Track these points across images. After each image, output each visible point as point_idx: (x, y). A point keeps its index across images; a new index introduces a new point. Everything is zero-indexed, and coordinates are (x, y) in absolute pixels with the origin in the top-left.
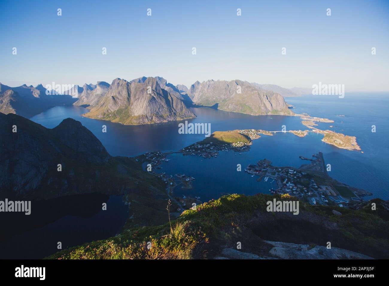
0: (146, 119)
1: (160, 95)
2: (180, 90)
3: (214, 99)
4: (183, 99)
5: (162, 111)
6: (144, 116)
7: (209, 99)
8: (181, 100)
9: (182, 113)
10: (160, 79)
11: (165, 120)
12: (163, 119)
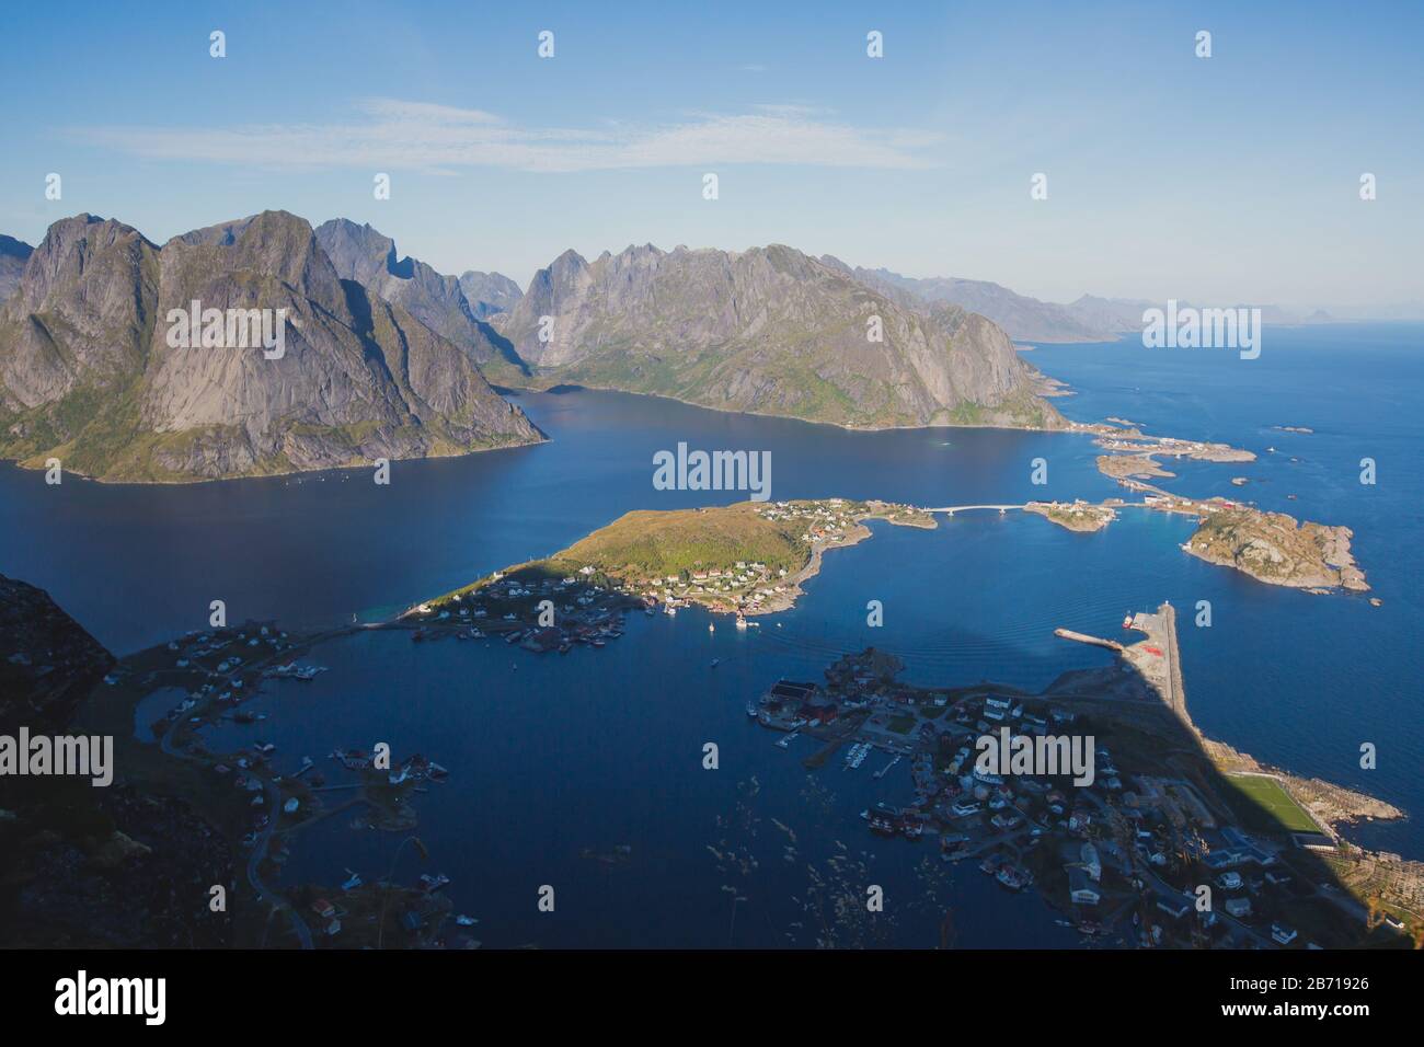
0: (242, 452)
2: (481, 303)
3: (657, 346)
5: (342, 404)
6: (232, 430)
7: (630, 348)
9: (459, 418)
11: (362, 454)
12: (347, 448)
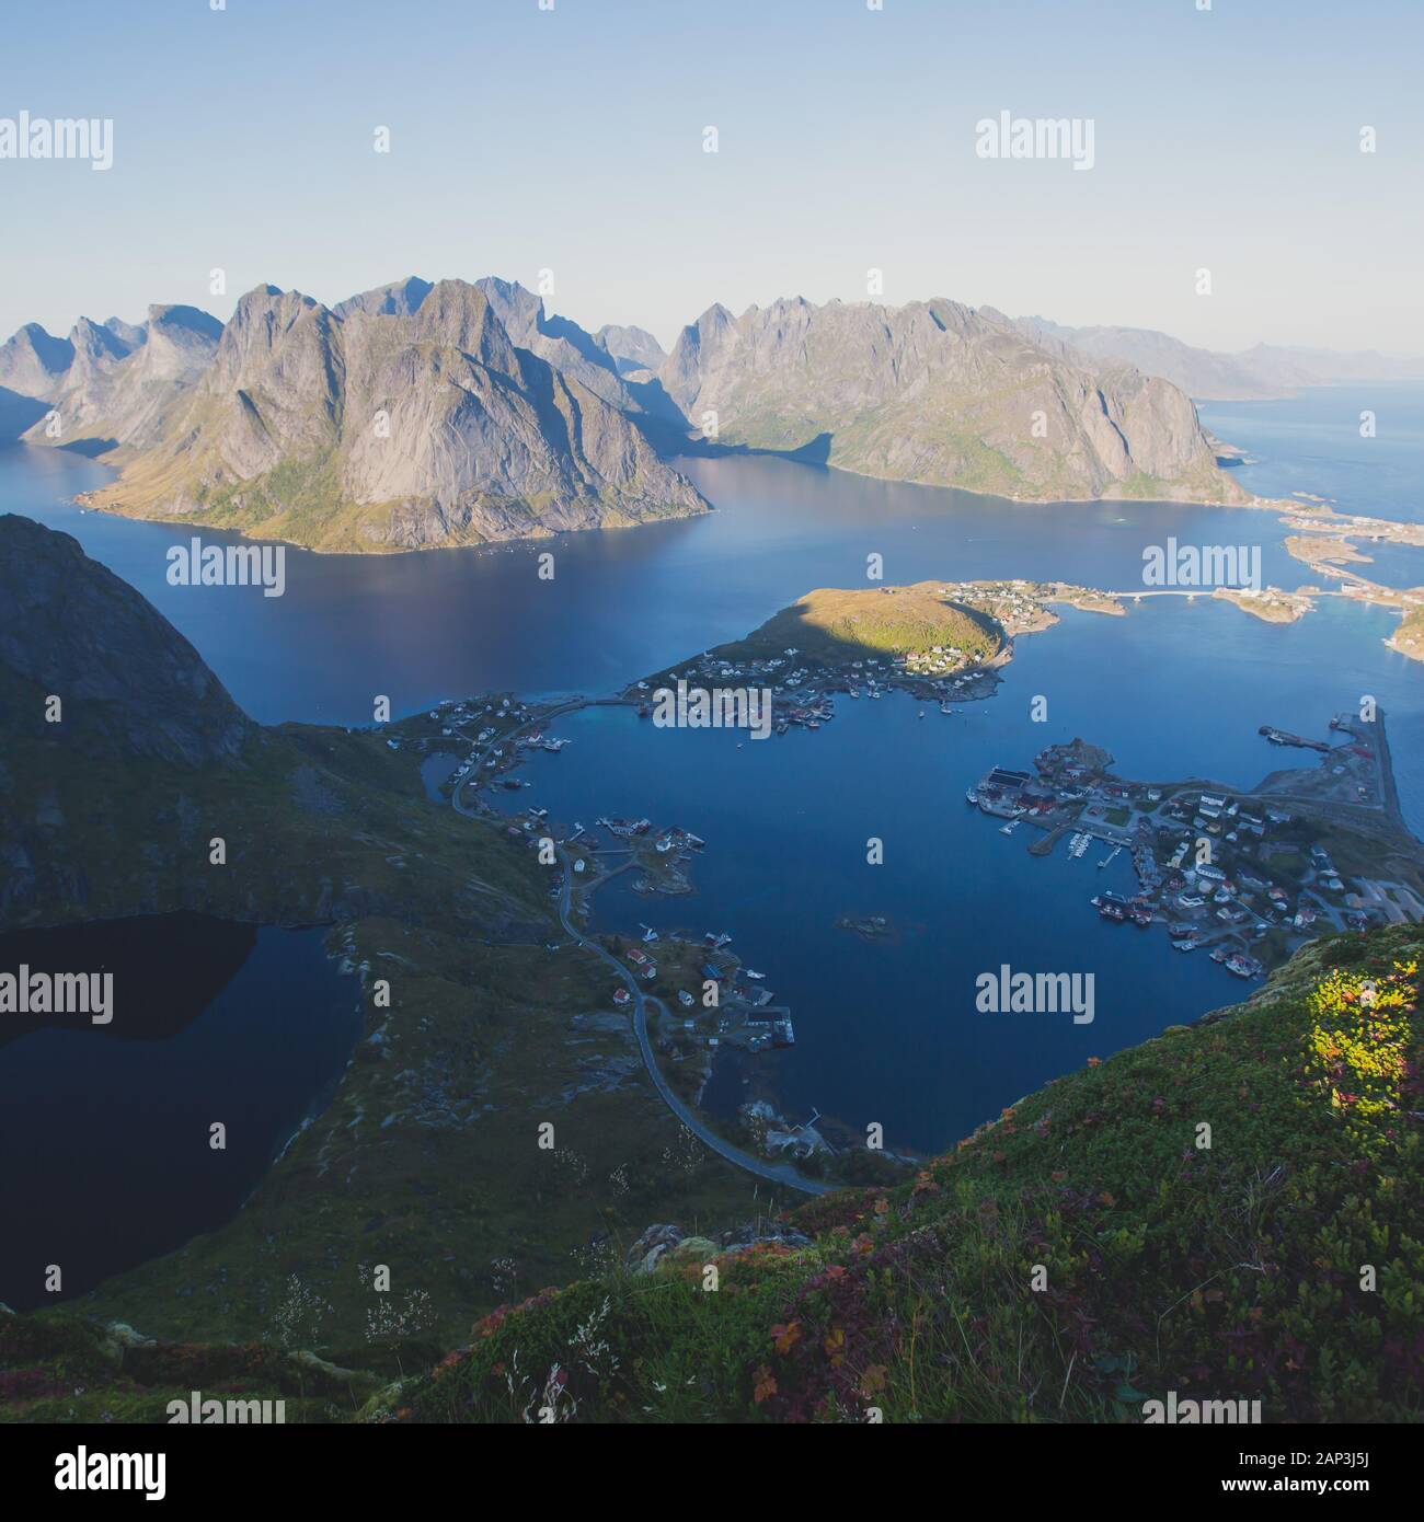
0: (436, 524)
1: (510, 385)
2: (621, 359)
3: (809, 408)
4: (634, 407)
5: (522, 474)
6: (424, 502)
7: (780, 410)
8: (629, 416)
9: (630, 489)
10: (506, 291)
11: (541, 524)
12: (529, 519)
